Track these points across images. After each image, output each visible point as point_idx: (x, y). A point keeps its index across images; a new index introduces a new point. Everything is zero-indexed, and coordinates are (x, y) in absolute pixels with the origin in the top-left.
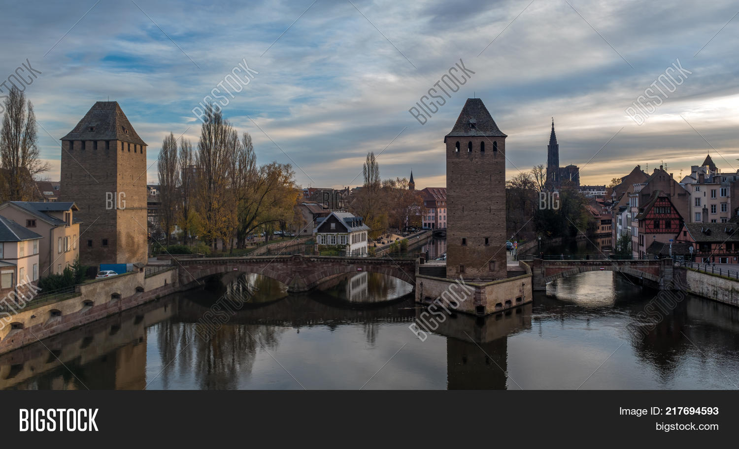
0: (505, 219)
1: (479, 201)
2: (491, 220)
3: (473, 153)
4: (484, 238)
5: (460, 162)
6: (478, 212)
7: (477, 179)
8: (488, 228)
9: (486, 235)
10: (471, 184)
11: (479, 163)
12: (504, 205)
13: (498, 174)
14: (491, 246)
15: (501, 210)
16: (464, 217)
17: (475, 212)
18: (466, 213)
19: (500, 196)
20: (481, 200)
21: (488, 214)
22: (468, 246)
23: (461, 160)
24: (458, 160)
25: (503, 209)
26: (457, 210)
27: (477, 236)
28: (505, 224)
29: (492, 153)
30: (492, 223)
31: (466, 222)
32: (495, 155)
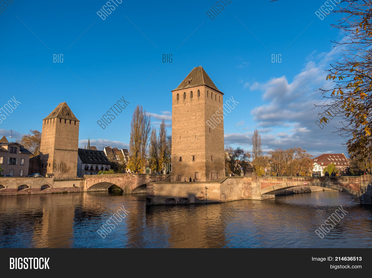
0: (204, 142)
1: (189, 131)
2: (196, 143)
3: (186, 99)
4: (192, 156)
5: (179, 107)
6: (188, 139)
7: (188, 116)
8: (194, 149)
9: (193, 154)
10: (185, 120)
11: (189, 105)
12: (204, 132)
13: (200, 111)
14: (196, 161)
15: (202, 136)
16: (181, 142)
17: (187, 139)
18: (182, 139)
19: (202, 126)
20: (191, 130)
21: (195, 139)
22: (183, 162)
23: (179, 105)
24: (178, 105)
25: (203, 135)
26: (177, 138)
27: (188, 155)
28: (204, 145)
29: (197, 98)
30: (197, 145)
31: (182, 146)
32: (198, 98)
